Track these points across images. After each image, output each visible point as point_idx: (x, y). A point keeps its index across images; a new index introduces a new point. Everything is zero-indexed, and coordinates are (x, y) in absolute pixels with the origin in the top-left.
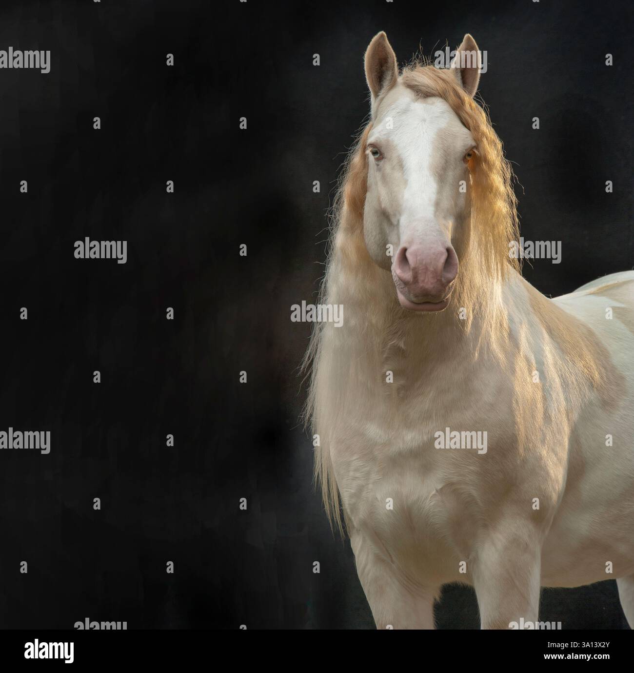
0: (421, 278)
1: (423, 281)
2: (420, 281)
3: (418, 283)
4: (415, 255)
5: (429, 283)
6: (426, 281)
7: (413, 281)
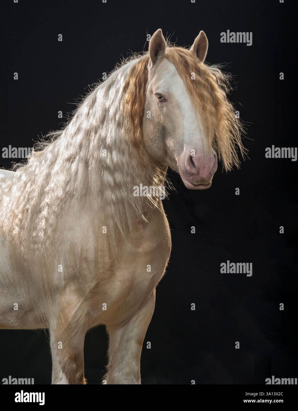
0: (201, 172)
1: (202, 174)
2: (200, 174)
3: (199, 175)
4: (199, 159)
5: (205, 175)
6: (203, 174)
7: (197, 174)
